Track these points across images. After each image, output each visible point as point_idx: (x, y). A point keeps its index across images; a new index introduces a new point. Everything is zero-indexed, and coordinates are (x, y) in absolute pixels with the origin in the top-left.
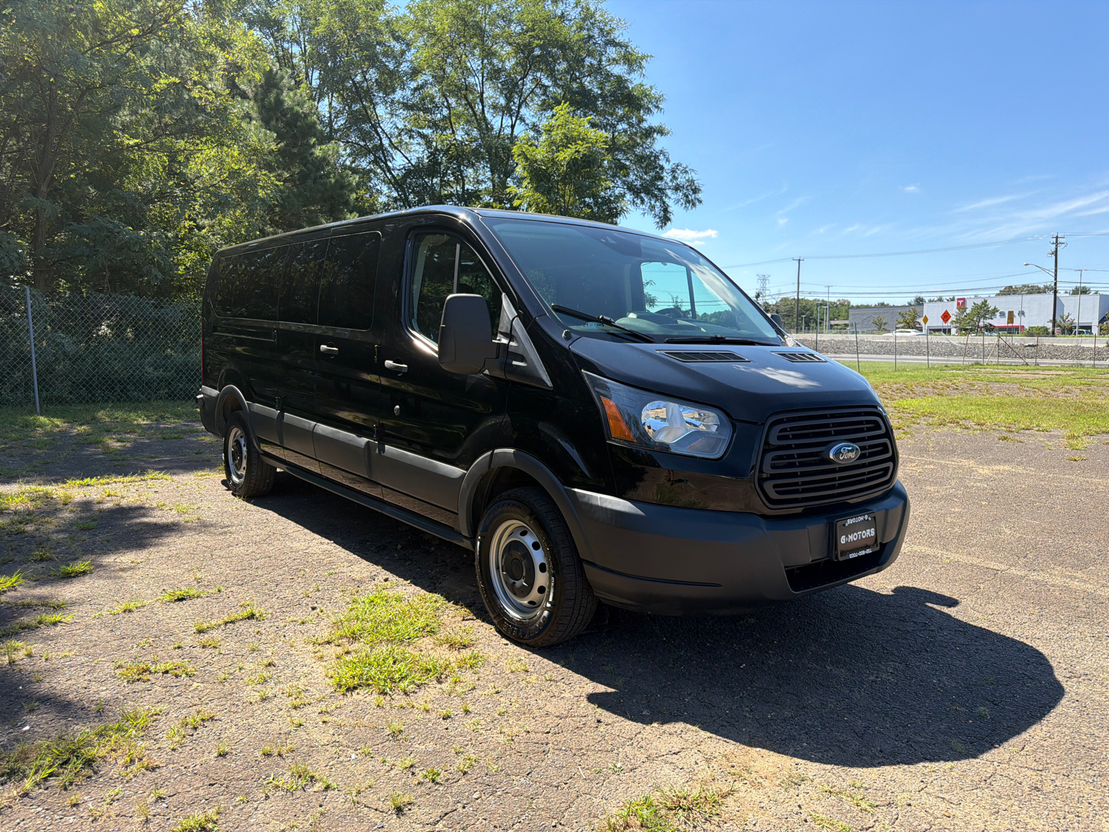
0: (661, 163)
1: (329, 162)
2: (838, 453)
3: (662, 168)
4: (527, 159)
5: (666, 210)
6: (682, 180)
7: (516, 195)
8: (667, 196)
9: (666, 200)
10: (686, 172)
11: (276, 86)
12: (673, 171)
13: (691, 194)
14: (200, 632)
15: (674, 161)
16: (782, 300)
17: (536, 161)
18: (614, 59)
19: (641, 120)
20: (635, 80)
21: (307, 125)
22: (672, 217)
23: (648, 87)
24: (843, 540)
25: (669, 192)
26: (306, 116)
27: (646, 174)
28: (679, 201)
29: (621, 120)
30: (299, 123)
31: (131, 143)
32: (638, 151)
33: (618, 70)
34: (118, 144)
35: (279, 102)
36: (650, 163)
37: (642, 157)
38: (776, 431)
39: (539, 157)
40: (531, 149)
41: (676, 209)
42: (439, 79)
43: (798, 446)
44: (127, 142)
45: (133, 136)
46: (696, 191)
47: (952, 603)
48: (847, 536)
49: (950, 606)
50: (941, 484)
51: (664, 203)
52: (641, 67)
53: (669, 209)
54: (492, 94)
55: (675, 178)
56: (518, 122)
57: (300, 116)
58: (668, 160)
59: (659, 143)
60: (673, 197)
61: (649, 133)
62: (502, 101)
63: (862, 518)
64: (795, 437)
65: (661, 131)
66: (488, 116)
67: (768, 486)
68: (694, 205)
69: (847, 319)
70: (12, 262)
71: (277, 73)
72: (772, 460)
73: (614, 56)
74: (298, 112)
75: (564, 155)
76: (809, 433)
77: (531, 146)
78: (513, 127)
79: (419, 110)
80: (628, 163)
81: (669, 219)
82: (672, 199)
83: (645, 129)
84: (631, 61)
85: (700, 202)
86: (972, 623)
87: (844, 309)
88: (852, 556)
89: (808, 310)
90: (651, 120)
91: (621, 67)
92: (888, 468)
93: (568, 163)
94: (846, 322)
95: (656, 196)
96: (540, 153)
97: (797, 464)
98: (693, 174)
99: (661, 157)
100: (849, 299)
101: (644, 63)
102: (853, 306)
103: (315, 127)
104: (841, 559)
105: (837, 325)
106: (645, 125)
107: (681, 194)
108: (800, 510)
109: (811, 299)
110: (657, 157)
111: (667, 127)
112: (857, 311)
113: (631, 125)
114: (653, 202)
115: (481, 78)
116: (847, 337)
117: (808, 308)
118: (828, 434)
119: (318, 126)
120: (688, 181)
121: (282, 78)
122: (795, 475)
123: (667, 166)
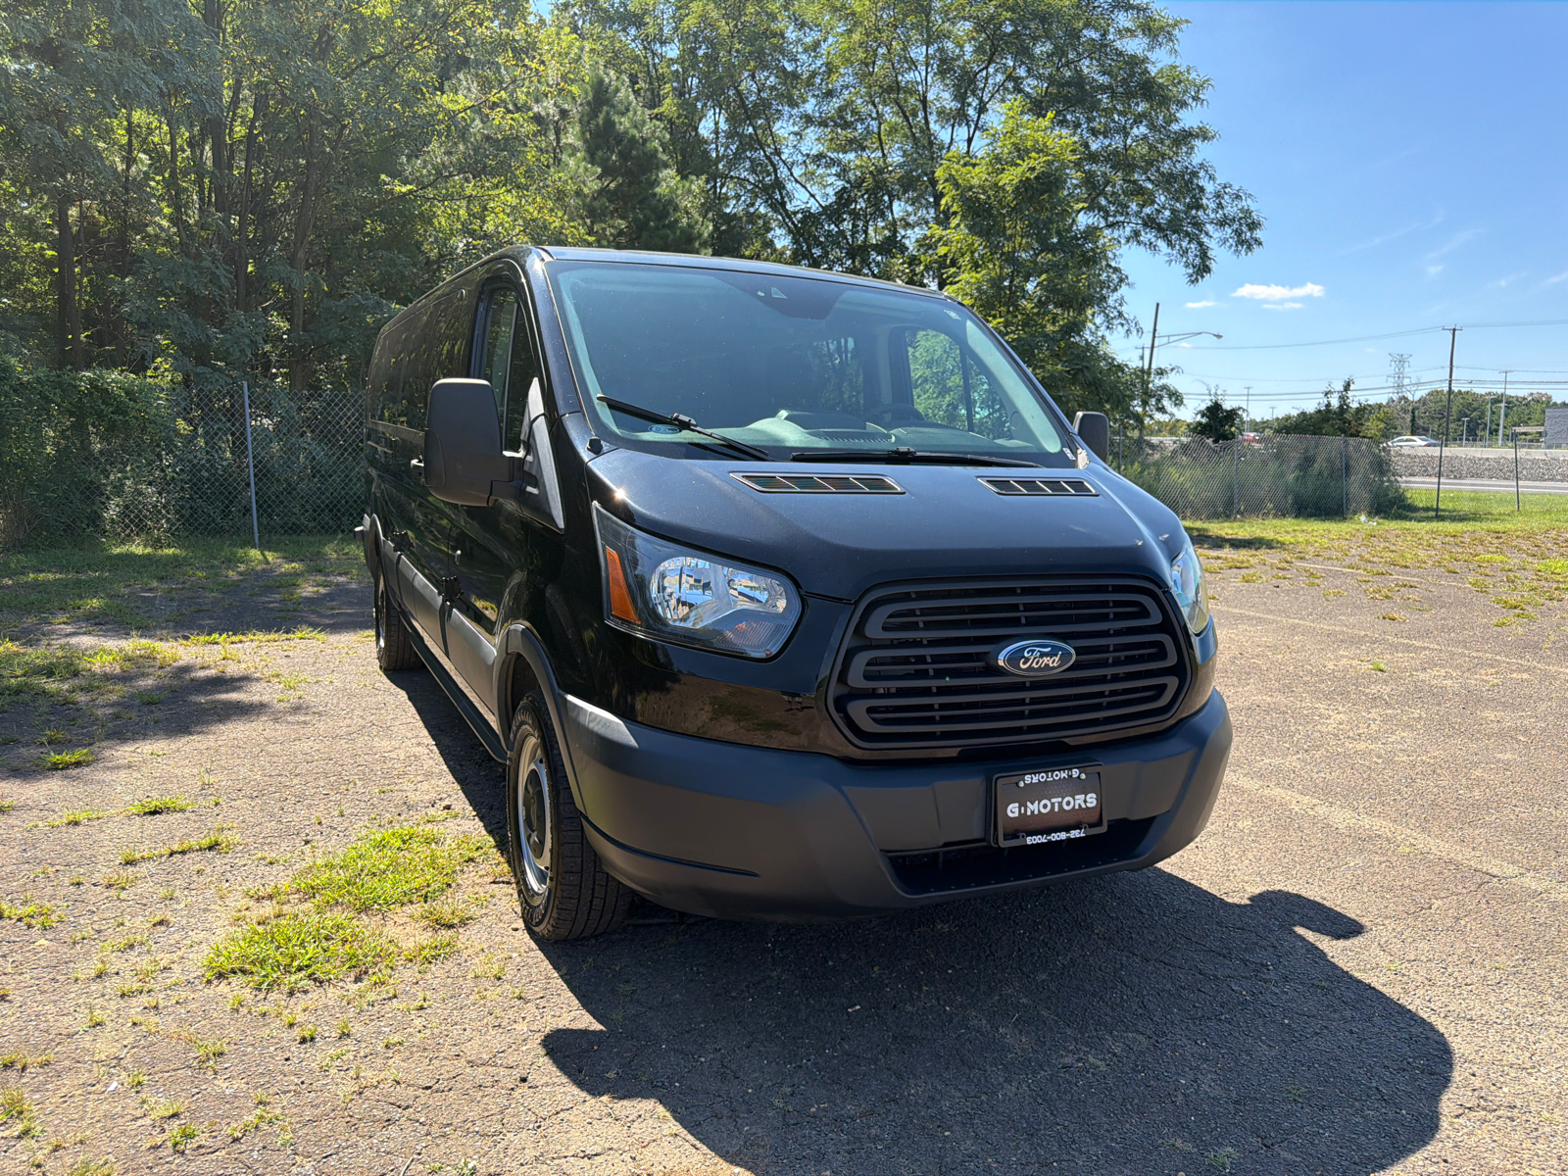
0: (1201, 183)
1: (677, 205)
2: (1015, 658)
3: (1202, 189)
4: (957, 185)
5: (1204, 254)
6: (1231, 210)
7: (940, 239)
8: (1207, 234)
9: (1205, 240)
10: (1238, 197)
11: (608, 102)
12: (1218, 196)
13: (1245, 232)
14: (130, 863)
15: (1221, 180)
16: (1431, 394)
17: (971, 188)
18: (1128, 30)
19: (1172, 119)
20: (1159, 61)
21: (645, 154)
22: (1213, 266)
23: (1183, 69)
24: (1013, 810)
25: (1209, 228)
26: (645, 141)
27: (1178, 200)
28: (1225, 241)
29: (1138, 121)
30: (634, 152)
31: (404, 190)
32: (1166, 167)
33: (1134, 46)
34: (387, 192)
35: (610, 124)
36: (1185, 186)
37: (1171, 175)
38: (881, 615)
39: (975, 182)
40: (964, 170)
41: (1220, 253)
42: (864, 76)
43: (933, 643)
44: (398, 189)
45: (405, 182)
46: (1253, 226)
47: (1346, 928)
48: (1023, 804)
49: (1338, 936)
50: (1514, 708)
51: (1201, 244)
52: (1170, 38)
53: (1210, 253)
54: (941, 95)
55: (1220, 206)
56: (977, 133)
57: (637, 141)
58: (1212, 178)
59: (1201, 152)
60: (1216, 235)
61: (1185, 138)
62: (955, 105)
63: (1064, 775)
64: (929, 626)
65: (1204, 135)
66: (934, 127)
67: (858, 710)
68: (1250, 248)
69: (1543, 425)
70: (242, 351)
71: (610, 85)
72: (867, 665)
73: (1129, 24)
74: (633, 136)
75: (1010, 178)
76: (965, 621)
77: (965, 165)
78: (970, 141)
79: (836, 125)
80: (1150, 186)
81: (1207, 270)
82: (1216, 241)
83: (1175, 133)
84: (1153, 30)
85: (1260, 244)
86: (1357, 975)
87: (1539, 408)
88: (1030, 840)
89: (1475, 410)
90: (1188, 118)
91: (1137, 41)
92: (1163, 688)
93: (1017, 188)
94: (1541, 429)
95: (1187, 234)
96: (977, 176)
97: (931, 673)
98: (1249, 200)
99: (1202, 174)
100: (1549, 393)
101: (1176, 32)
102: (1555, 404)
103: (656, 157)
104: (1003, 844)
105: (1525, 434)
106: (1175, 127)
107: (1230, 231)
108: (953, 753)
109: (1482, 391)
110: (1195, 174)
111: (1212, 128)
112: (1558, 412)
113: (1152, 127)
114: (1184, 244)
115: (923, 74)
116: (1527, 454)
117: (1475, 405)
118: (1015, 622)
119: (660, 155)
120: (1242, 210)
121: (617, 90)
122: (926, 692)
123: (1210, 188)
